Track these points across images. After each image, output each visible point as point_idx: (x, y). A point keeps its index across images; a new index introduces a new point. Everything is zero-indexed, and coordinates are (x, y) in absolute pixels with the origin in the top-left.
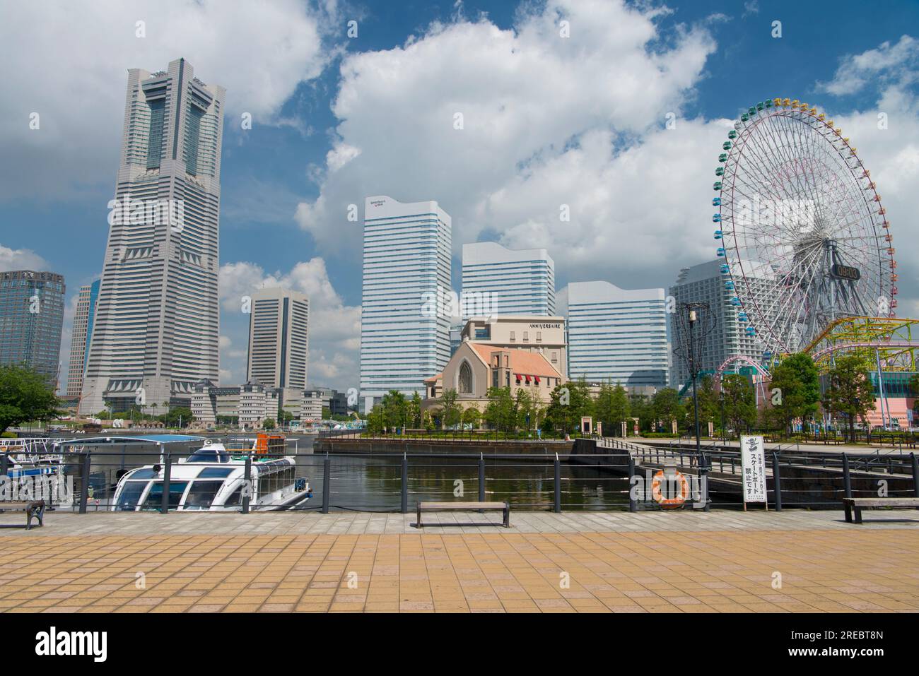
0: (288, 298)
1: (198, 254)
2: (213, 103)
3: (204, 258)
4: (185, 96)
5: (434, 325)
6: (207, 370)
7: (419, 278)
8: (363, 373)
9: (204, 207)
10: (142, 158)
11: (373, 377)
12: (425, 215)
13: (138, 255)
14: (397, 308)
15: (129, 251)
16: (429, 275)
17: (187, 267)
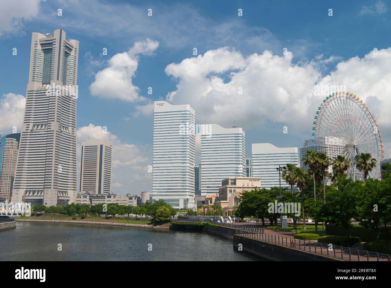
0: (102, 145)
1: (67, 127)
2: (74, 49)
3: (70, 128)
4: (62, 48)
5: (189, 165)
6: (72, 185)
7: (181, 142)
8: (154, 188)
9: (70, 102)
10: (40, 78)
11: (159, 189)
12: (184, 111)
13: (39, 128)
14: (171, 156)
15: (34, 126)
16: (186, 141)
17: (63, 134)
